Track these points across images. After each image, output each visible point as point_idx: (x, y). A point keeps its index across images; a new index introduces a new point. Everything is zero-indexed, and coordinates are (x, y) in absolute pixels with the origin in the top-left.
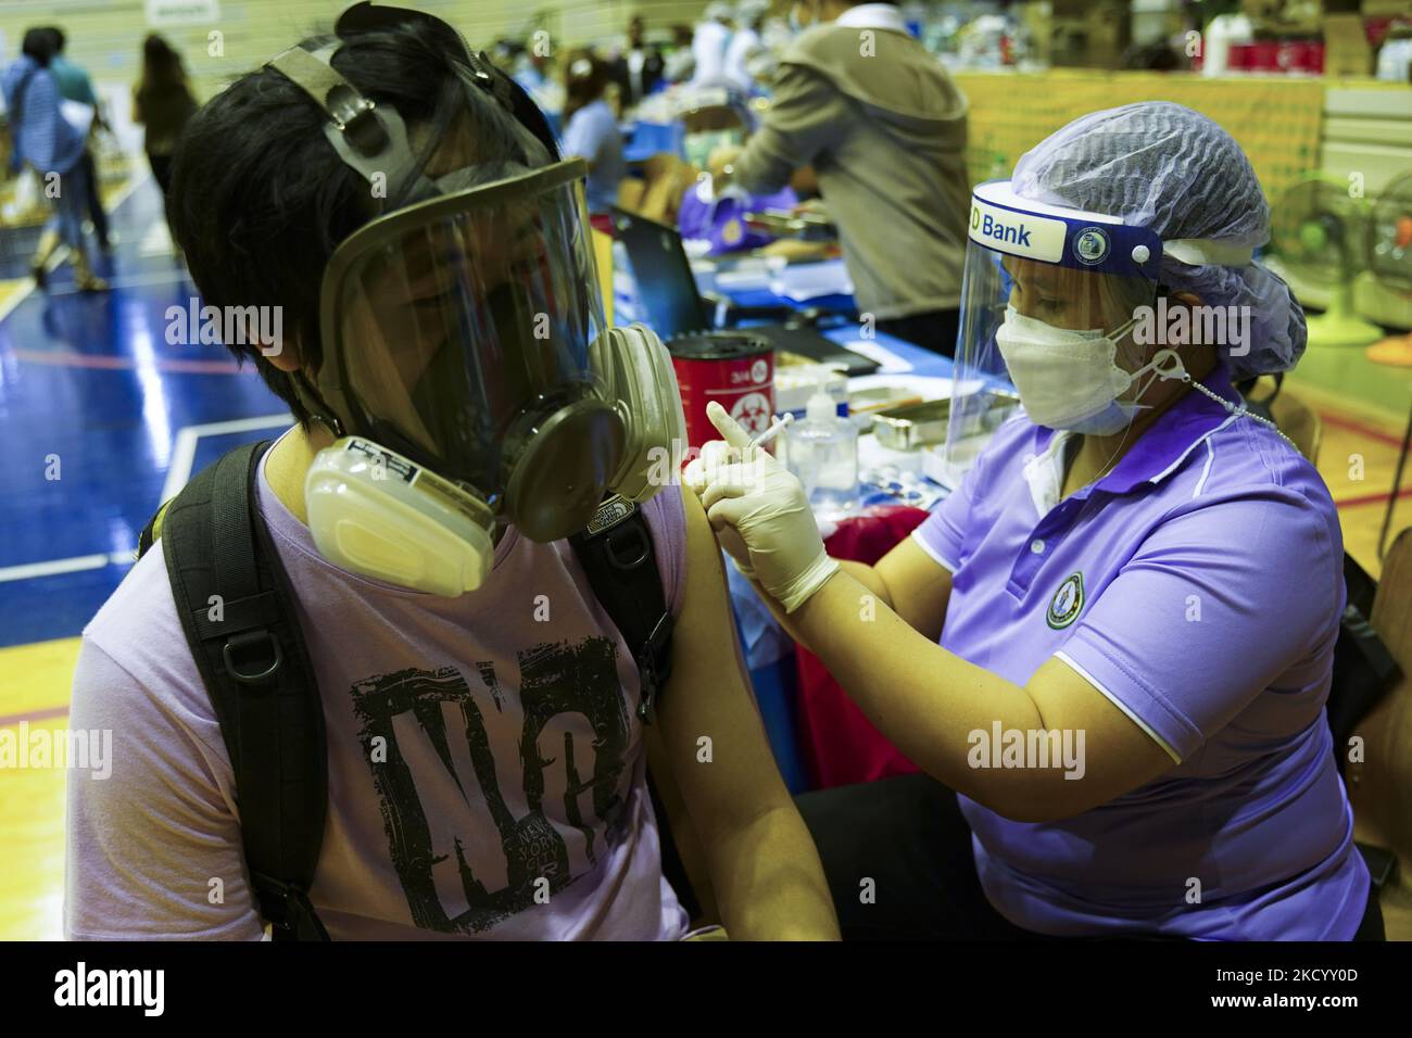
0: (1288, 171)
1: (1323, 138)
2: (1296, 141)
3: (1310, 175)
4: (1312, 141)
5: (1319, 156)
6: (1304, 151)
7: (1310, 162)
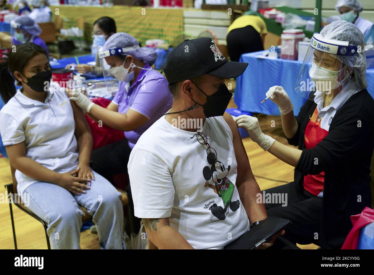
0: (177, 32)
1: (184, 24)
2: (178, 24)
3: (182, 33)
4: (182, 24)
5: (184, 28)
6: (180, 27)
7: (182, 29)
